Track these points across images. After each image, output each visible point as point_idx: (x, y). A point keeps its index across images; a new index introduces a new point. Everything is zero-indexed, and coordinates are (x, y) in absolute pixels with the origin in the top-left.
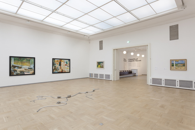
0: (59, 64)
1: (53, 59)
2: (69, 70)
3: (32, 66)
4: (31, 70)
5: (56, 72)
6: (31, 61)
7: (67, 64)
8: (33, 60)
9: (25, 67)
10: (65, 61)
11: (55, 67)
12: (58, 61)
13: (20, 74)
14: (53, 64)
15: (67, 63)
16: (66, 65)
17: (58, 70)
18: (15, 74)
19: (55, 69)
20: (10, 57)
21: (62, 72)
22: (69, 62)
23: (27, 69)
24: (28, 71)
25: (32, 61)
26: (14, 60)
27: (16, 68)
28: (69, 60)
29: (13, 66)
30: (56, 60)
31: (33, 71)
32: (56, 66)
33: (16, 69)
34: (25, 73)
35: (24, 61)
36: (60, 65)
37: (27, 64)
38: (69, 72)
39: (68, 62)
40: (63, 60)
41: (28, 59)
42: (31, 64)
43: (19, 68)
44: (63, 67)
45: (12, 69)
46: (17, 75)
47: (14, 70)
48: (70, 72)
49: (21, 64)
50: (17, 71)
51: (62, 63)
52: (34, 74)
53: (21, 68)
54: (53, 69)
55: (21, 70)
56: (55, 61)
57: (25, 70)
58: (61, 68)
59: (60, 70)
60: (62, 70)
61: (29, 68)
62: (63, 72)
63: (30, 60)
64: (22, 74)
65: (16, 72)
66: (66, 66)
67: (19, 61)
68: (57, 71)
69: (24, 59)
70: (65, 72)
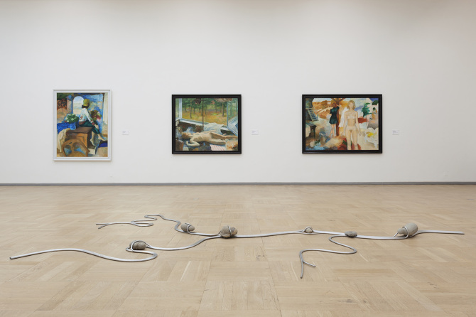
0: (329, 116)
1: (307, 98)
2: (377, 143)
3: (233, 126)
4: (230, 139)
5: (319, 147)
6: (228, 109)
7: (368, 117)
8: (235, 104)
9: (213, 126)
10: (357, 106)
11: (313, 127)
12: (325, 104)
13: (197, 149)
14: (306, 118)
15: (365, 112)
16: (361, 120)
17: (328, 139)
18: (185, 149)
19: (313, 135)
20: (174, 97)
21: (343, 150)
22: (377, 107)
23: (219, 133)
24: (219, 141)
25: (231, 106)
26: (184, 105)
27: (189, 130)
28: (378, 99)
29: (181, 124)
30: (315, 100)
31: (232, 143)
32: (315, 123)
33: (188, 132)
34: (214, 148)
35: (210, 107)
36: (335, 119)
37: (218, 117)
38: (377, 148)
39: (370, 107)
40: (347, 100)
41: (220, 100)
42: (229, 119)
43: (196, 131)
44: (349, 128)
45: (178, 134)
46: (192, 151)
47: (184, 135)
48: (380, 151)
49: (201, 118)
50: (192, 140)
51: (343, 112)
52: (238, 150)
53: (200, 129)
54: (307, 135)
55: (200, 138)
56: (311, 106)
57: (214, 136)
58: (338, 134)
59: (335, 142)
60: (345, 142)
61: (223, 132)
62: (349, 148)
63: (225, 105)
64: (204, 149)
65: (187, 142)
66: (363, 126)
67: (195, 108)
68: (323, 144)
69: (209, 103)
70: (356, 148)
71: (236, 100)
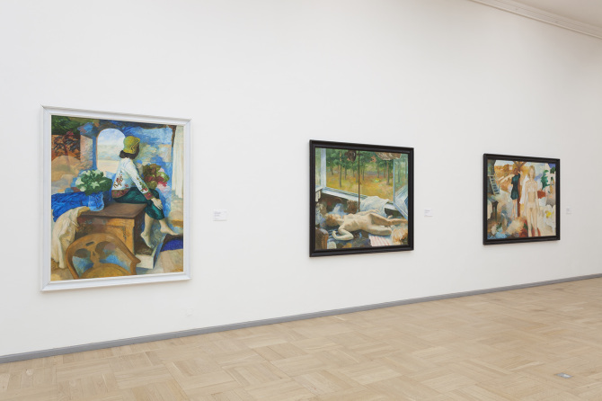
0: (510, 187)
1: (489, 159)
2: (554, 226)
3: (401, 201)
4: (397, 224)
5: (501, 235)
6: (395, 172)
7: (547, 189)
8: (403, 163)
10: (537, 174)
11: (495, 204)
12: (506, 168)
13: (350, 246)
14: (488, 190)
15: (544, 185)
16: (541, 194)
17: (510, 221)
18: (331, 245)
19: (495, 215)
20: (314, 145)
21: (523, 238)
22: (554, 176)
23: (381, 215)
24: (382, 228)
25: (399, 166)
26: (330, 161)
27: (337, 208)
28: (555, 163)
29: (324, 197)
30: (498, 163)
31: (400, 233)
32: (497, 198)
33: (336, 214)
34: (376, 242)
35: (370, 167)
36: (516, 194)
37: (379, 185)
38: (554, 234)
39: (549, 175)
40: (528, 164)
41: (384, 155)
42: (396, 189)
43: (348, 212)
44: (530, 205)
45: (319, 218)
46: (341, 251)
47: (329, 219)
48: (557, 237)
49: (356, 187)
50: (341, 229)
51: (525, 182)
52: (408, 244)
53: (353, 208)
54: (489, 217)
55: (355, 224)
56: (493, 172)
57: (375, 220)
58: (519, 215)
59: (515, 227)
60: (526, 226)
61: (388, 212)
62: (530, 235)
63: (389, 164)
64: (359, 246)
65: (334, 232)
66: (541, 202)
67: (347, 168)
68: (505, 229)
69: (368, 159)
70: (536, 235)
71: (405, 156)
